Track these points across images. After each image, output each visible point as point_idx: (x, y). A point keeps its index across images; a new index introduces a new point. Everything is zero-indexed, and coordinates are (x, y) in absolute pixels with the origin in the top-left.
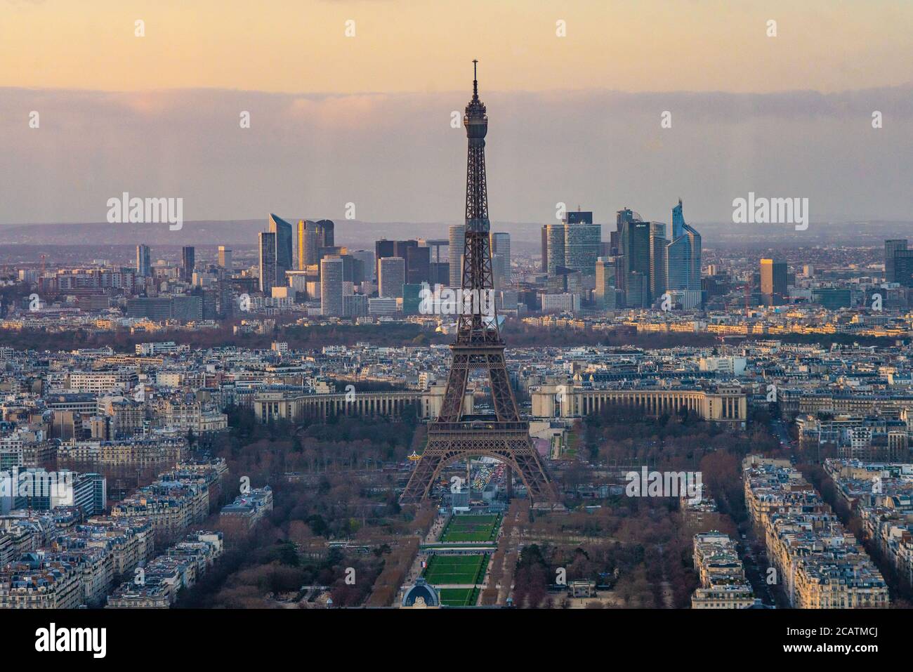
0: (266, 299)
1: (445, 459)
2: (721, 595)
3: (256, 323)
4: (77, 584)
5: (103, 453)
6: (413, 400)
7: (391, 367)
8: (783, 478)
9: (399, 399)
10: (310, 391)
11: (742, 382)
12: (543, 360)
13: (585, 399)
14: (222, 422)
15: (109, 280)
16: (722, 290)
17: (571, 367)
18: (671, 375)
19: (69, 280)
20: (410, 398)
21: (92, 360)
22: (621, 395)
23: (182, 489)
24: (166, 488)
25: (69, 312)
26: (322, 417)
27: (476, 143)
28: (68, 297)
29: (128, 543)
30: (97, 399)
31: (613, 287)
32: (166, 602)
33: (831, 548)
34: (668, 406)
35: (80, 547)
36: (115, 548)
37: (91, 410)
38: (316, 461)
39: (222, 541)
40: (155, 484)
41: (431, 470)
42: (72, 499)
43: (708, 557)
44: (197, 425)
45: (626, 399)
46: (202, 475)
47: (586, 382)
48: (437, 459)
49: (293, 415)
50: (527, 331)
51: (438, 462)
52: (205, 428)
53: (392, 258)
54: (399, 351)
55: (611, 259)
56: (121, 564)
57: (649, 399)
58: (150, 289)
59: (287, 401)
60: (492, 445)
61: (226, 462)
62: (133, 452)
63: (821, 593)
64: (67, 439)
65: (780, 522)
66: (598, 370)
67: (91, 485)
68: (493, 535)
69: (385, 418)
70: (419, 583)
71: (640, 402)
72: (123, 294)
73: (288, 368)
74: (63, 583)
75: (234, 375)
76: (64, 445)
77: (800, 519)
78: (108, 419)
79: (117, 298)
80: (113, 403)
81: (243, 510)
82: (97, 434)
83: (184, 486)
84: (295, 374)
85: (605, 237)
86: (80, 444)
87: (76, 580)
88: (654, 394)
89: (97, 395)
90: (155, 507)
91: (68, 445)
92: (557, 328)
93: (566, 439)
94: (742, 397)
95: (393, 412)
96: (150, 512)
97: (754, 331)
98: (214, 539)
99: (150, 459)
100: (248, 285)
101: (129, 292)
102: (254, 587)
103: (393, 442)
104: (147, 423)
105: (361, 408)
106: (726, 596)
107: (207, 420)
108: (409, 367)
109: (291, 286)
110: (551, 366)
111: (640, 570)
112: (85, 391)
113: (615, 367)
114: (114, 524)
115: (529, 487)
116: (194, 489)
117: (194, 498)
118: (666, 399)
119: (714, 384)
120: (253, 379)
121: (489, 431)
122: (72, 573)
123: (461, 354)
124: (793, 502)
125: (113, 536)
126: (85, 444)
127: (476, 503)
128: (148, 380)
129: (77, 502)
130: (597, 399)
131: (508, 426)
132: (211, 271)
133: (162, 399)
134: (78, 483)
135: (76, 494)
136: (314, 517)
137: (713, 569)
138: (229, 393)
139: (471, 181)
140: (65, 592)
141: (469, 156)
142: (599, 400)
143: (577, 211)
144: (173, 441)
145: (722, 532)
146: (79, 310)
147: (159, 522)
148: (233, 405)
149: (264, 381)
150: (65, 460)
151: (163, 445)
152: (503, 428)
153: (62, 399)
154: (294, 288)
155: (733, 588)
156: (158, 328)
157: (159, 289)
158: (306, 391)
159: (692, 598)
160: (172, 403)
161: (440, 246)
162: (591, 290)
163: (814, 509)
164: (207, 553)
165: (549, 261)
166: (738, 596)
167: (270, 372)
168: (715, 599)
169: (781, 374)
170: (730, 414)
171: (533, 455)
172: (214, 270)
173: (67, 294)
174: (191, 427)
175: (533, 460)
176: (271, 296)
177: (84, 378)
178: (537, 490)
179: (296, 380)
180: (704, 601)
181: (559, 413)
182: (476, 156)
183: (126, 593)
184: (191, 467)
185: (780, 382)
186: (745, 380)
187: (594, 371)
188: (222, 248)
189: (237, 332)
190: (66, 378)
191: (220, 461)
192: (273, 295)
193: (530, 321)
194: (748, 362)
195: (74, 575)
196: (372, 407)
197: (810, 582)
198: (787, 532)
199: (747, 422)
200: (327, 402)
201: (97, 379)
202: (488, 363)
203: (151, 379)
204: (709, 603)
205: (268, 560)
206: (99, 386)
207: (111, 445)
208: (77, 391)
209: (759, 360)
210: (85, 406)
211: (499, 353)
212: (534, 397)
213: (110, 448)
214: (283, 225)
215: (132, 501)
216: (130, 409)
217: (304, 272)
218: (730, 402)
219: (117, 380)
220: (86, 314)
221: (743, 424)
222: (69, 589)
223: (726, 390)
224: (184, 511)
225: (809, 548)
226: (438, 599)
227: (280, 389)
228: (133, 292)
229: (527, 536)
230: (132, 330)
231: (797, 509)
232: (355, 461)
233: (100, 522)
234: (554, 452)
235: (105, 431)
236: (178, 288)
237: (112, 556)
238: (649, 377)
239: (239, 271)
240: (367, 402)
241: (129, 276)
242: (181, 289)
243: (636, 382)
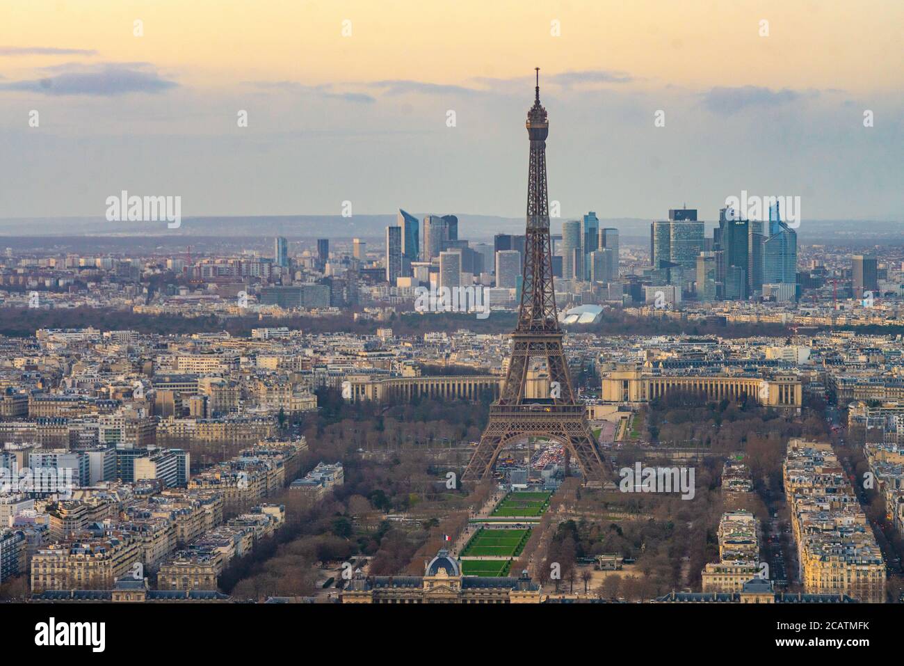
0: (391, 289)
1: (505, 439)
2: (729, 570)
3: (377, 310)
4: (136, 551)
5: (198, 430)
6: (492, 384)
7: (478, 354)
8: (818, 461)
9: (478, 383)
10: (397, 375)
11: (802, 370)
12: (621, 348)
13: (652, 385)
14: (311, 402)
15: (248, 269)
16: (815, 284)
17: (645, 355)
18: (736, 363)
19: (211, 269)
20: (489, 382)
21: (209, 343)
22: (687, 381)
23: (257, 464)
24: (243, 463)
25: (209, 299)
26: (406, 399)
27: (537, 146)
28: (209, 285)
29: (194, 514)
30: (198, 380)
31: (712, 280)
32: (214, 569)
33: (841, 527)
34: (729, 391)
35: (145, 517)
36: (180, 519)
37: (193, 390)
38: (395, 439)
39: (284, 513)
40: (234, 460)
41: (492, 450)
42: (154, 472)
43: (727, 534)
44: (288, 404)
45: (690, 385)
46: (280, 451)
47: (655, 369)
48: (497, 440)
49: (379, 396)
50: (625, 320)
51: (499, 442)
52: (296, 408)
53: (508, 251)
54: (495, 338)
55: (712, 254)
56: (186, 534)
57: (711, 385)
58: (285, 279)
59: (373, 383)
60: (549, 427)
61: (306, 439)
62: (226, 430)
63: (821, 569)
64: (166, 417)
65: (800, 502)
66: (668, 358)
67: (174, 460)
68: (542, 511)
69: (465, 399)
70: (442, 555)
71: (703, 388)
72: (260, 283)
73: (379, 353)
74: (121, 550)
75: (328, 359)
76: (163, 422)
77: (821, 500)
78: (206, 399)
79: (255, 286)
80: (211, 384)
81: (311, 485)
82: (195, 412)
83: (259, 462)
84: (386, 358)
85: (709, 234)
86: (178, 421)
87: (136, 547)
88: (718, 381)
89: (198, 376)
90: (228, 481)
91: (167, 422)
92: (654, 318)
93: (631, 422)
94: (797, 384)
95: (472, 395)
96: (224, 486)
97: (837, 323)
98: (275, 512)
99: (242, 436)
100: (376, 276)
101: (266, 281)
102: (301, 557)
103: (469, 423)
104: (242, 402)
105: (443, 391)
106: (734, 570)
107: (298, 400)
108: (495, 353)
109: (415, 276)
110: (627, 354)
111: (664, 546)
112: (191, 372)
113: (685, 355)
114: (185, 496)
115: (583, 467)
116: (268, 465)
117: (269, 473)
118: (727, 385)
119: (775, 372)
120: (345, 363)
121: (546, 414)
122: (131, 541)
123: (522, 341)
124: (822, 483)
125: (179, 507)
126: (182, 421)
127: (535, 480)
128: (249, 363)
129: (159, 475)
130: (663, 385)
131: (565, 409)
132: (344, 262)
133: (257, 381)
134: (161, 457)
135: (158, 468)
136: (377, 492)
137: (729, 546)
138: (321, 375)
139: (533, 180)
140: (123, 558)
141: (531, 157)
142: (665, 386)
143: (682, 209)
144: (263, 420)
145: (748, 511)
146: (218, 297)
147: (231, 495)
148: (324, 387)
149: (355, 365)
150: (164, 436)
151: (254, 423)
152: (559, 411)
153: (167, 379)
154: (417, 279)
155: (740, 564)
156: (284, 314)
157: (293, 278)
158: (393, 375)
159: (702, 573)
160: (266, 384)
161: (556, 241)
162: (693, 283)
163: (837, 491)
164: (266, 524)
165: (655, 255)
166: (744, 571)
167: (363, 356)
168: (723, 573)
169: (840, 364)
170: (787, 400)
171: (587, 436)
172: (346, 261)
173: (209, 282)
174: (282, 406)
175: (587, 442)
176: (396, 286)
177: (190, 360)
178: (590, 469)
179: (384, 364)
180: (713, 575)
181: (627, 397)
182: (537, 157)
183: (178, 561)
184: (272, 444)
185: (838, 370)
186: (804, 369)
187: (665, 358)
188: (356, 241)
189: (357, 319)
190: (174, 360)
191: (300, 439)
192: (399, 284)
193: (631, 311)
194: (812, 352)
195: (133, 543)
196: (454, 390)
197: (811, 559)
198: (805, 512)
199: (803, 408)
200: (411, 385)
201: (202, 361)
202: (546, 350)
203: (251, 361)
204: (718, 577)
205: (321, 531)
206: (205, 368)
207: (206, 422)
208: (183, 372)
209: (824, 350)
210: (187, 386)
211: (557, 341)
212: (603, 382)
213: (205, 425)
214: (410, 220)
215: (208, 475)
216: (227, 389)
217: (429, 263)
218: (786, 389)
219: (221, 363)
220: (224, 300)
221: (799, 410)
222: (128, 556)
223: (783, 377)
224: (257, 485)
225: (820, 527)
226: (459, 570)
227: (367, 372)
228: (270, 281)
229: (573, 512)
230: (261, 316)
231: (821, 491)
232: (431, 440)
233: (173, 494)
234: (619, 434)
235: (203, 409)
236: (311, 278)
237: (175, 526)
238: (715, 365)
239: (370, 262)
240: (448, 385)
241: (266, 266)
242: (314, 279)
243: (701, 369)
